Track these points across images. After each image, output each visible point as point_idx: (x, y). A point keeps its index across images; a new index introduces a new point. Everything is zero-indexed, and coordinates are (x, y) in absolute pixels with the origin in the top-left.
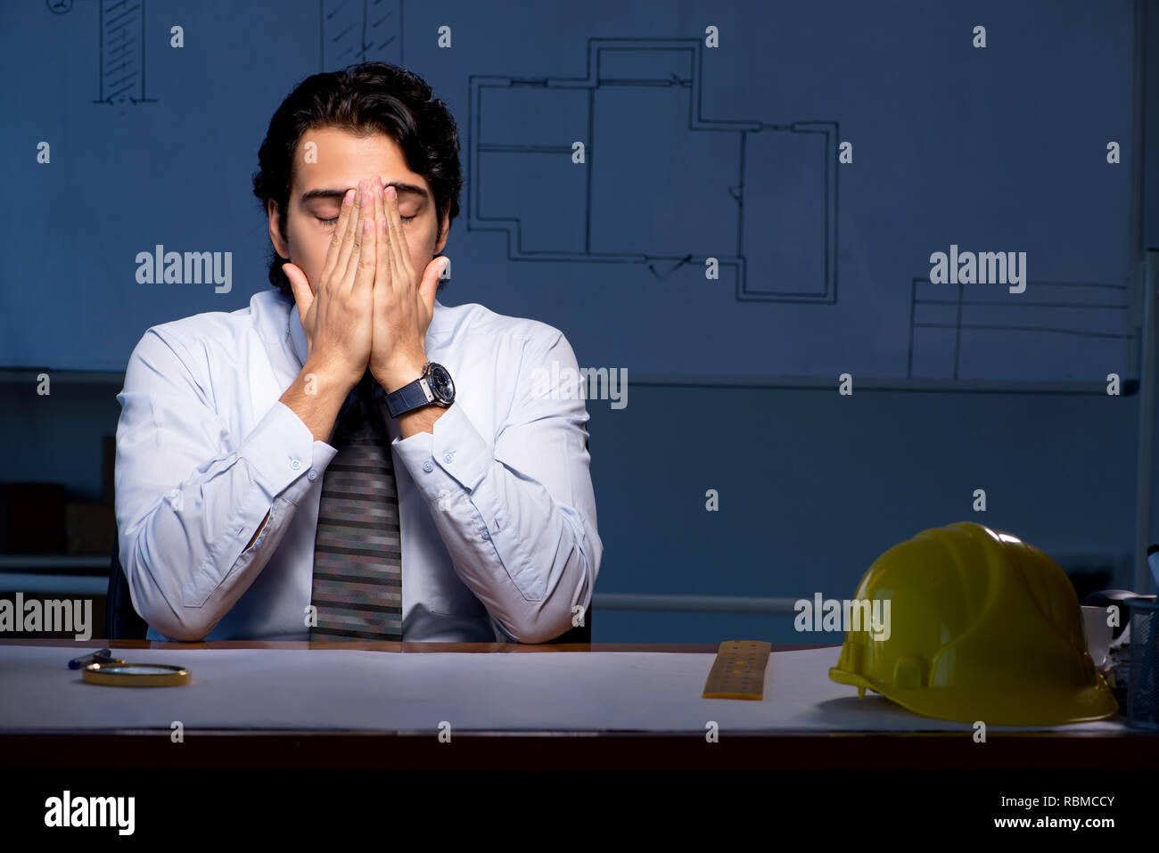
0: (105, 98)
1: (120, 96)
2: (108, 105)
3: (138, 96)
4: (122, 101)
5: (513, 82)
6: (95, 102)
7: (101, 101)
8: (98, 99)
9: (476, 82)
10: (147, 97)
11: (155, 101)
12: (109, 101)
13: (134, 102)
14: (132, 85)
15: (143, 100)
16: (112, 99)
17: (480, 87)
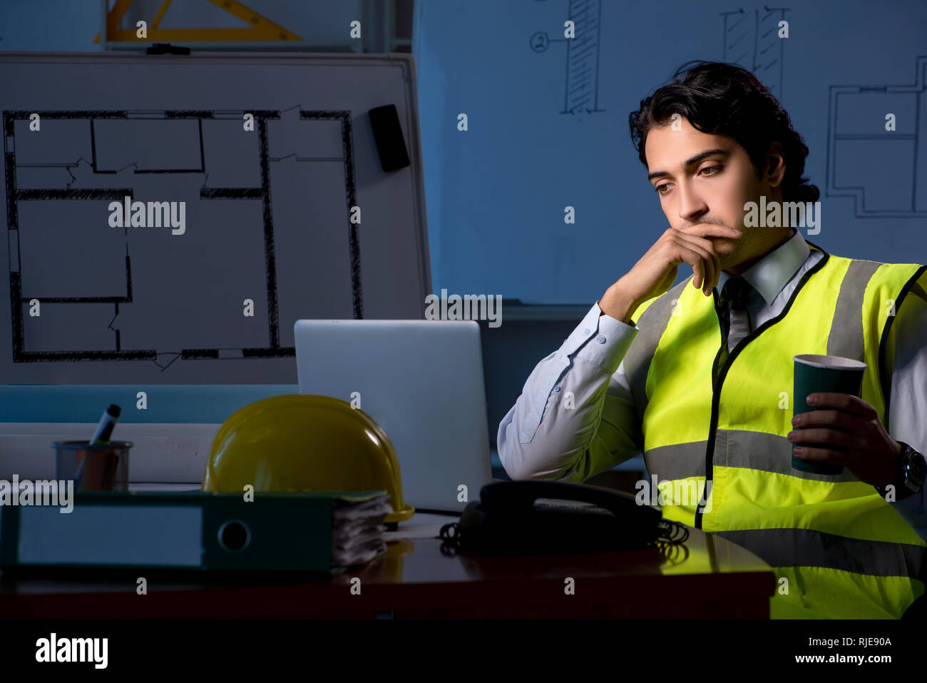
0: (568, 110)
1: (579, 108)
2: (571, 115)
3: (592, 108)
4: (580, 111)
5: (862, 90)
6: (562, 113)
7: (565, 112)
8: (563, 109)
9: (835, 91)
10: (599, 108)
11: (604, 110)
12: (571, 112)
13: (589, 112)
14: (587, 100)
15: (596, 110)
16: (575, 111)
17: (837, 94)
